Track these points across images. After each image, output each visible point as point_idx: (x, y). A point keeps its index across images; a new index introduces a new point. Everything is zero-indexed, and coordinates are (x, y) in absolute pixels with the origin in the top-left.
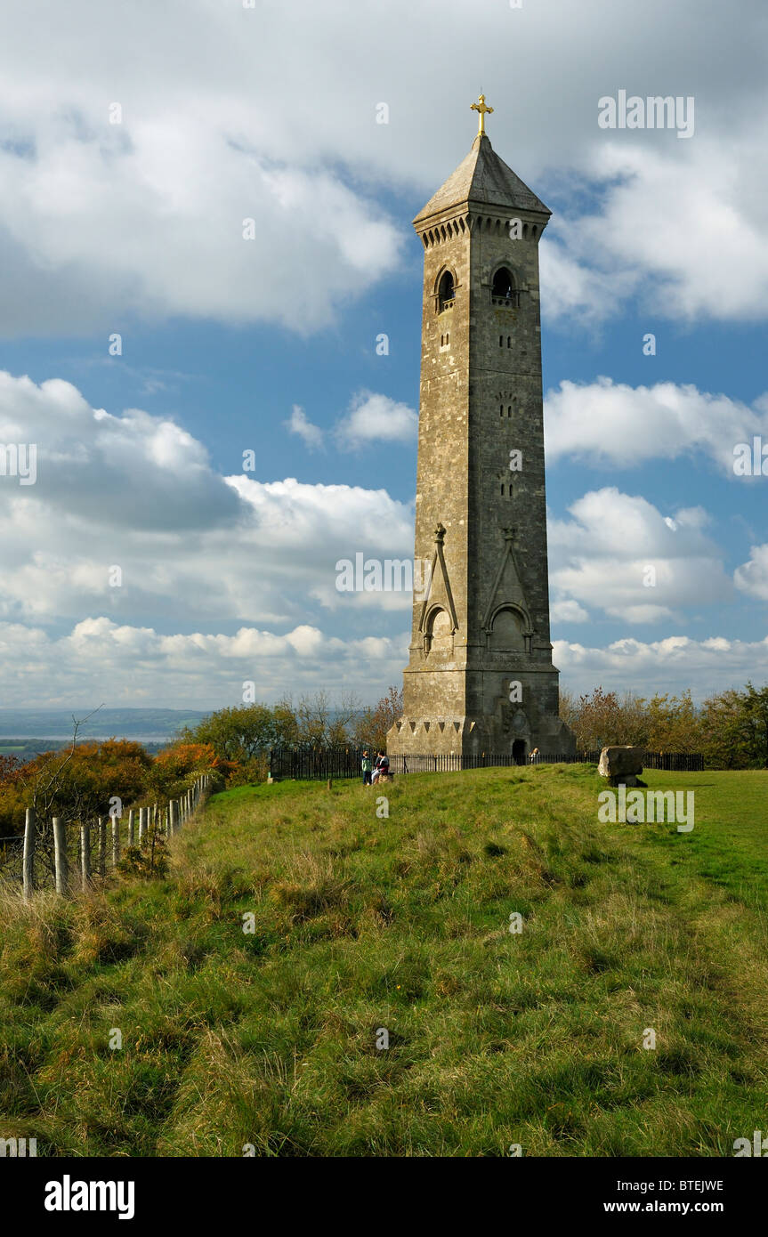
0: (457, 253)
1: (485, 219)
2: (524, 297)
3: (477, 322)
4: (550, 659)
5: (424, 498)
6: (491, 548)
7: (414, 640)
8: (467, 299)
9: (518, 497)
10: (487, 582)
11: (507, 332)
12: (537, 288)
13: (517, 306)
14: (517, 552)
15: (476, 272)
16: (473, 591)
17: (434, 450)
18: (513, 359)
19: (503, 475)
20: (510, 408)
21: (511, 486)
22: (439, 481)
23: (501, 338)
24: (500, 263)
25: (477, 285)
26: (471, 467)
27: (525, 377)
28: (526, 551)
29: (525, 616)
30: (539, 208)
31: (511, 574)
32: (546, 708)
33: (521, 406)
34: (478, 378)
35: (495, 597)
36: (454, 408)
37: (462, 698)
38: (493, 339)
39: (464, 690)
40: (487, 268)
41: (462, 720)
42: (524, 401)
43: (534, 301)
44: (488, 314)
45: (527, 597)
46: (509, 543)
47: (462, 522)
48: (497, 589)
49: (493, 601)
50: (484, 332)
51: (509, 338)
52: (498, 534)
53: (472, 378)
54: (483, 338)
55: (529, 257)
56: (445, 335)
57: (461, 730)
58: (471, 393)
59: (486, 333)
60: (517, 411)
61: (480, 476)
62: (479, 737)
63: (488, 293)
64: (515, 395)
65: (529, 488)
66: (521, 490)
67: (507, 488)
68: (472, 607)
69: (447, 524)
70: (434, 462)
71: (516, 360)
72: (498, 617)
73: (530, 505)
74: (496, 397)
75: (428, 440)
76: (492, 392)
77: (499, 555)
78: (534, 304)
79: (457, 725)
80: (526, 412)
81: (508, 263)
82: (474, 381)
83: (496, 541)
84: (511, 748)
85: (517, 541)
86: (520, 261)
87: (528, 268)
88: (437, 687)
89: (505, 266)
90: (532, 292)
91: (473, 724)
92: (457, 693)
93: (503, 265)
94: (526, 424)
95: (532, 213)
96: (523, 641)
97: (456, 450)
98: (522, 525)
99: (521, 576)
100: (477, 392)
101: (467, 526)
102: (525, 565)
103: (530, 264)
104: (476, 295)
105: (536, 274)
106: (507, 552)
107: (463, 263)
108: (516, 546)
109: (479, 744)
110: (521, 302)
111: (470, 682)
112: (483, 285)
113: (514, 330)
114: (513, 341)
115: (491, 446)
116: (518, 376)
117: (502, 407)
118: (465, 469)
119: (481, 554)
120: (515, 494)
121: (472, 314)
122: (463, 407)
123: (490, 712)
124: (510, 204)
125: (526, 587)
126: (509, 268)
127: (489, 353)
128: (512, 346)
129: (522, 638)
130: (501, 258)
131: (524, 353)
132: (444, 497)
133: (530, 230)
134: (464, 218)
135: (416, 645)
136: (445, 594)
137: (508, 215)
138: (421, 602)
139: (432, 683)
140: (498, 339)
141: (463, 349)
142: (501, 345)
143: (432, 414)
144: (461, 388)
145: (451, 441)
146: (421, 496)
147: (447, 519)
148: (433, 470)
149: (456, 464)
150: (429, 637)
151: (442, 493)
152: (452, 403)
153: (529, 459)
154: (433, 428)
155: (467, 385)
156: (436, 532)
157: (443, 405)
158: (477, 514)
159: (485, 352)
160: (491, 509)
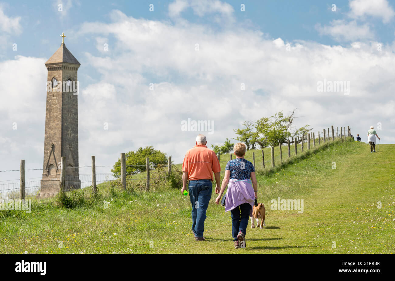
0: (59, 74)
1: (66, 67)
4: (79, 178)
5: (47, 136)
6: (66, 149)
7: (44, 172)
9: (72, 137)
14: (72, 151)
15: (64, 80)
17: (50, 124)
18: (71, 101)
19: (69, 131)
22: (52, 132)
23: (69, 96)
24: (69, 77)
26: (62, 129)
27: (74, 106)
28: (74, 150)
29: (73, 167)
30: (78, 63)
31: (70, 156)
33: (73, 113)
35: (67, 162)
36: (57, 114)
38: (67, 97)
40: (66, 79)
42: (74, 112)
45: (74, 162)
46: (70, 148)
47: (59, 143)
48: (68, 160)
51: (71, 96)
52: (68, 146)
53: (63, 106)
54: (65, 96)
55: (75, 75)
56: (54, 95)
58: (62, 110)
60: (72, 115)
61: (64, 131)
64: (72, 111)
65: (75, 134)
67: (70, 135)
69: (55, 143)
70: (51, 126)
72: (68, 166)
73: (75, 139)
75: (48, 121)
76: (67, 110)
77: (68, 151)
80: (74, 115)
81: (71, 77)
83: (67, 148)
86: (73, 77)
87: (75, 78)
92: (58, 186)
94: (74, 118)
96: (73, 173)
97: (57, 124)
98: (73, 143)
99: (73, 156)
100: (64, 110)
101: (61, 144)
102: (74, 154)
106: (70, 150)
107: (60, 77)
108: (72, 149)
114: (72, 97)
115: (66, 124)
117: (69, 114)
118: (60, 129)
119: (64, 151)
120: (72, 136)
122: (60, 114)
124: (72, 63)
125: (74, 160)
131: (74, 100)
132: (54, 136)
133: (76, 69)
134: (61, 66)
135: (45, 174)
136: (54, 161)
137: (71, 65)
138: (46, 162)
139: (50, 183)
140: (68, 97)
141: (60, 99)
142: (69, 98)
143: (50, 114)
144: (59, 109)
145: (56, 122)
146: (46, 135)
147: (54, 142)
148: (50, 129)
149: (57, 128)
150: (49, 172)
151: (53, 135)
152: (57, 112)
153: (75, 127)
154: (50, 117)
155: (61, 108)
156: (52, 145)
157: (54, 112)
158: (63, 141)
159: (65, 100)
160: (66, 140)
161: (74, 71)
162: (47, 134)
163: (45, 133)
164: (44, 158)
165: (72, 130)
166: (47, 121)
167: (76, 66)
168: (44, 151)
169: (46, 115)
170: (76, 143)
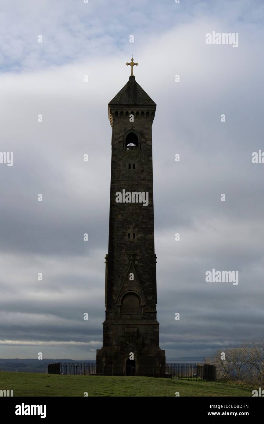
1: (119, 112)
2: (143, 145)
3: (116, 159)
6: (121, 264)
9: (138, 239)
10: (119, 280)
11: (132, 162)
14: (137, 266)
15: (115, 136)
16: (110, 285)
18: (136, 174)
19: (129, 229)
21: (134, 234)
24: (130, 130)
25: (116, 142)
27: (143, 182)
28: (142, 264)
29: (140, 297)
30: (152, 103)
34: (116, 185)
35: (122, 288)
38: (125, 166)
40: (122, 134)
43: (149, 146)
44: (122, 154)
45: (141, 287)
46: (131, 261)
48: (124, 284)
49: (122, 290)
50: (120, 163)
51: (134, 165)
52: (126, 257)
53: (112, 185)
54: (119, 165)
58: (112, 191)
61: (116, 230)
62: (106, 357)
63: (122, 145)
64: (137, 190)
65: (144, 234)
66: (139, 236)
67: (131, 235)
68: (109, 293)
71: (138, 174)
73: (145, 242)
77: (126, 268)
78: (149, 147)
83: (124, 261)
84: (125, 362)
85: (137, 260)
86: (141, 129)
89: (133, 131)
90: (148, 142)
93: (131, 132)
95: (146, 106)
98: (140, 252)
99: (138, 277)
100: (115, 191)
102: (141, 272)
103: (146, 129)
104: (115, 146)
105: (150, 134)
106: (131, 265)
109: (106, 361)
110: (141, 147)
111: (106, 329)
112: (120, 142)
113: (137, 160)
114: (136, 166)
115: (122, 216)
116: (139, 181)
120: (136, 237)
121: (113, 155)
123: (117, 344)
124: (134, 104)
125: (142, 282)
126: (135, 133)
127: (122, 173)
128: (136, 168)
129: (141, 308)
130: (130, 128)
131: (142, 171)
137: (132, 109)
140: (128, 166)
142: (130, 167)
153: (144, 221)
158: (114, 248)
159: (119, 172)
160: (122, 246)
165: (137, 226)
170: (149, 251)
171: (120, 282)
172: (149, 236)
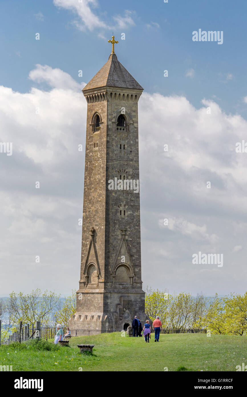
0: (102, 107)
1: (114, 93)
2: (131, 127)
3: (110, 139)
4: (141, 287)
6: (115, 239)
7: (81, 278)
8: (105, 129)
9: (128, 216)
10: (113, 254)
11: (123, 143)
12: (137, 123)
13: (128, 130)
14: (127, 240)
15: (110, 117)
16: (107, 257)
17: (91, 194)
18: (126, 154)
19: (121, 206)
20: (124, 176)
21: (124, 211)
22: (93, 208)
23: (121, 145)
24: (121, 112)
25: (110, 123)
26: (107, 203)
27: (131, 162)
28: (131, 239)
29: (130, 269)
30: (138, 87)
31: (123, 250)
32: (139, 309)
33: (129, 175)
34: (110, 164)
35: (117, 260)
36: (100, 176)
37: (102, 305)
38: (117, 146)
39: (102, 301)
40: (115, 115)
41: (101, 314)
42: (131, 173)
43: (135, 128)
44: (115, 135)
45: (131, 260)
46: (123, 236)
47: (102, 227)
48: (118, 257)
49: (116, 262)
50: (113, 143)
51: (124, 145)
52: (119, 233)
53: (108, 164)
54: (113, 145)
55: (134, 109)
56: (96, 143)
57: (101, 319)
58: (107, 170)
59: (114, 143)
60: (127, 178)
61: (111, 207)
62: (109, 322)
63: (115, 126)
64: (127, 170)
65: (133, 211)
66: (129, 213)
67: (123, 212)
68: (107, 265)
69: (96, 228)
70: (91, 199)
71: (127, 155)
72: (119, 269)
73: (133, 219)
74: (118, 171)
75: (88, 189)
76: (116, 169)
77: (119, 242)
78: (136, 129)
79: (99, 317)
80: (131, 178)
81: (124, 112)
82: (108, 165)
83: (118, 236)
84: (123, 327)
85: (127, 235)
86: (130, 111)
87: (133, 114)
88: (91, 300)
90: (135, 124)
91: (106, 316)
92: (100, 303)
95: (135, 90)
96: (129, 279)
97: (100, 195)
98: (130, 228)
99: (129, 251)
100: (110, 170)
101: (105, 229)
102: (131, 246)
103: (134, 112)
104: (109, 127)
105: (136, 116)
106: (123, 240)
107: (104, 112)
108: (127, 237)
109: (109, 326)
110: (130, 129)
111: (106, 298)
112: (113, 123)
113: (127, 141)
114: (126, 146)
115: (116, 194)
116: (128, 162)
117: (121, 176)
118: (104, 204)
119: (111, 241)
120: (126, 214)
121: (108, 135)
122: (103, 176)
123: (114, 311)
124: (125, 87)
125: (131, 256)
126: (124, 114)
127: (115, 152)
128: (125, 148)
129: (129, 278)
130: (121, 110)
131: (131, 152)
132: (95, 215)
133: (134, 97)
134: (104, 93)
135: (82, 281)
136: (95, 258)
137: (124, 91)
138: (84, 261)
139: (89, 298)
140: (119, 146)
141: (104, 151)
142: (121, 148)
143: (90, 177)
144: (103, 168)
145: (98, 191)
146: (85, 214)
147: (96, 225)
148: (90, 203)
149: (100, 201)
150: (88, 277)
151: (94, 213)
152: (99, 174)
153: (133, 199)
154: (91, 184)
155: (105, 167)
156: (91, 231)
157: (95, 174)
158: (109, 224)
159: (113, 152)
160: (115, 221)
161: (131, 102)
162: (86, 212)
163: (84, 209)
164: (82, 253)
165: (127, 203)
166: (86, 190)
167: (134, 92)
168: (82, 242)
169: (85, 179)
170: (136, 227)
171: (115, 255)
172: (136, 213)
